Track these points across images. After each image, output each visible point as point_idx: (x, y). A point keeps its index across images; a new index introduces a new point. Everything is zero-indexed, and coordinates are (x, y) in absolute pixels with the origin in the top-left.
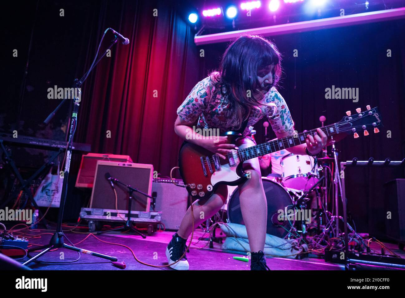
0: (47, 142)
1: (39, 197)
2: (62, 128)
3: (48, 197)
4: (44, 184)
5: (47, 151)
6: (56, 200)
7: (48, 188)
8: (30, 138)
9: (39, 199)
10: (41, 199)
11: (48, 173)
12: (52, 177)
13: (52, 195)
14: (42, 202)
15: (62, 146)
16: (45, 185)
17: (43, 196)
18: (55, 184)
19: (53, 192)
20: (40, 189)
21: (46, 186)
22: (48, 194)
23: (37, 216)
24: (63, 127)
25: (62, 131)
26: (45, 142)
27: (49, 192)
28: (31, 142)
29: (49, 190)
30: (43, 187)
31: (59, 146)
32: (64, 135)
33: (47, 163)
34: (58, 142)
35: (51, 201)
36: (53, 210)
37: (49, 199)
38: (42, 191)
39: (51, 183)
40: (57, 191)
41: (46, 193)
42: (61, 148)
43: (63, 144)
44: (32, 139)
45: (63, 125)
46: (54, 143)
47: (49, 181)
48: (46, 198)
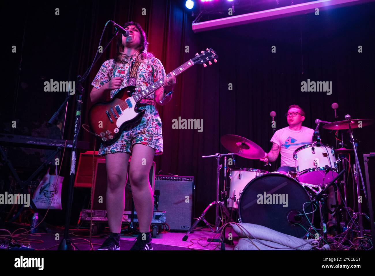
0: (45, 141)
1: (38, 199)
2: (58, 126)
3: (46, 199)
4: (42, 184)
5: (43, 150)
6: (55, 202)
7: (46, 189)
8: (27, 138)
9: (37, 201)
10: (39, 201)
11: (46, 173)
12: (50, 177)
13: (50, 196)
14: (40, 204)
15: (60, 145)
16: (43, 186)
17: (41, 198)
18: (54, 185)
19: (52, 193)
20: (38, 191)
21: (45, 187)
22: (47, 196)
23: (36, 219)
24: (59, 124)
25: (58, 129)
26: (42, 141)
27: (48, 193)
28: (28, 142)
29: (48, 191)
30: (41, 187)
31: (57, 145)
32: (60, 133)
33: (45, 162)
34: (55, 141)
35: (49, 202)
36: (53, 212)
37: (47, 201)
38: (40, 192)
39: (49, 183)
40: (56, 192)
41: (45, 194)
42: (59, 147)
43: (60, 143)
44: (29, 139)
45: (58, 122)
46: (52, 141)
47: (48, 182)
48: (45, 199)
